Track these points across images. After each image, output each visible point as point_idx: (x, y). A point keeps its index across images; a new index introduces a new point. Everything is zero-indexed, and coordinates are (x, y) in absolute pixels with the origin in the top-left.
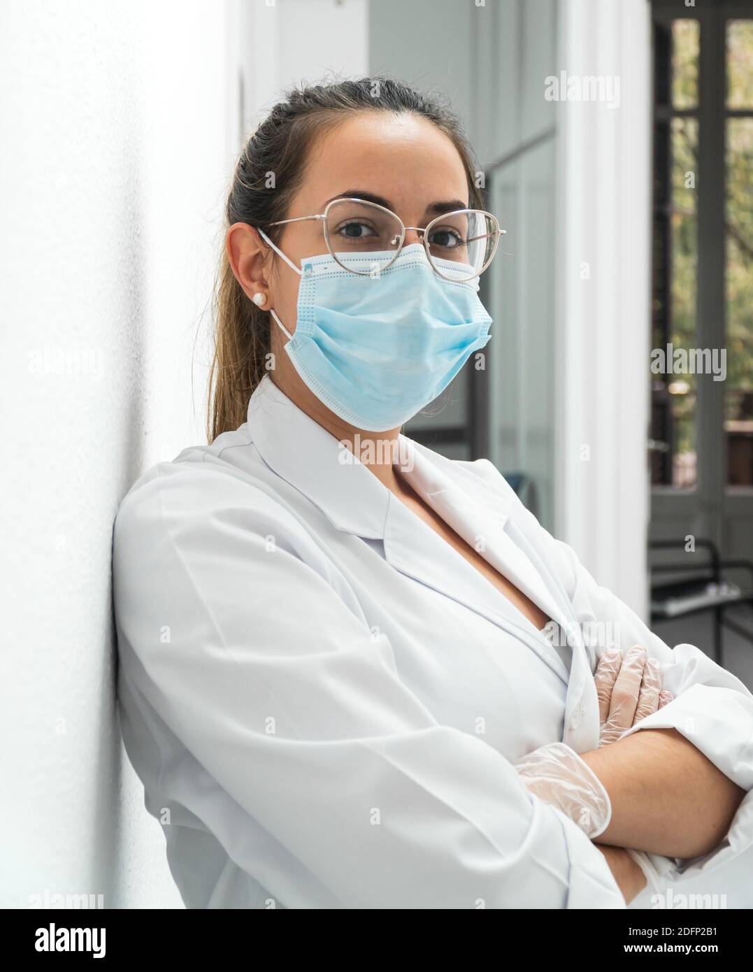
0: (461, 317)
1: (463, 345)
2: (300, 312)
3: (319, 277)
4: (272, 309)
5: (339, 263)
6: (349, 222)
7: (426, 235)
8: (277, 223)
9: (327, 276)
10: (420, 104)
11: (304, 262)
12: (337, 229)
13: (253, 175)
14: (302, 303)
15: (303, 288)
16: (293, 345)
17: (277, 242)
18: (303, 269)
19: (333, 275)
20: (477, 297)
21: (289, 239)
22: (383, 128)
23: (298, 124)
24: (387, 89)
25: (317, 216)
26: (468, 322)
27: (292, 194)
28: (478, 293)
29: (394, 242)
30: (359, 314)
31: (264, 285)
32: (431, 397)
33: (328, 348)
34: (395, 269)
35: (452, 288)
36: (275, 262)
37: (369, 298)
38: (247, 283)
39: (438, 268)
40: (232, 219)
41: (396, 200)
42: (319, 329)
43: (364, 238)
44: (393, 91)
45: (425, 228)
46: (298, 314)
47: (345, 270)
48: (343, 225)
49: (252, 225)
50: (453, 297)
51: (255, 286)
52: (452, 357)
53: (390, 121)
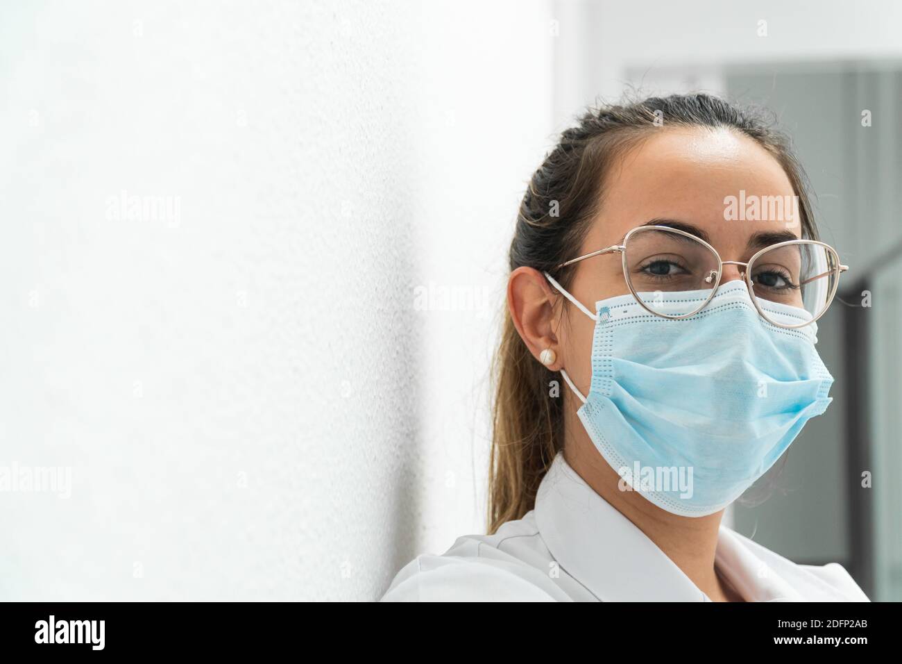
0: (794, 373)
1: (797, 408)
2: (595, 366)
3: (617, 323)
4: (563, 369)
5: (642, 305)
6: (654, 259)
7: (748, 271)
8: (566, 263)
9: (627, 321)
10: (740, 120)
11: (599, 305)
12: (639, 267)
13: (538, 209)
14: (598, 353)
15: (599, 336)
16: (587, 410)
17: (567, 287)
18: (598, 313)
19: (635, 319)
20: (815, 351)
21: (584, 281)
22: (694, 144)
23: (591, 147)
24: (699, 103)
25: (615, 247)
26: (803, 378)
27: (585, 227)
28: (816, 346)
29: (709, 279)
30: (668, 367)
31: (552, 340)
32: (758, 472)
33: (630, 409)
34: (710, 311)
35: (783, 336)
36: (565, 310)
37: (678, 348)
38: (532, 339)
39: (764, 312)
40: (514, 264)
41: (711, 229)
42: (618, 385)
43: (673, 277)
44: (705, 103)
45: (747, 262)
46: (593, 368)
47: (649, 314)
48: (647, 263)
49: (537, 268)
50: (784, 347)
51: (542, 342)
52: (783, 422)
53: (703, 137)
